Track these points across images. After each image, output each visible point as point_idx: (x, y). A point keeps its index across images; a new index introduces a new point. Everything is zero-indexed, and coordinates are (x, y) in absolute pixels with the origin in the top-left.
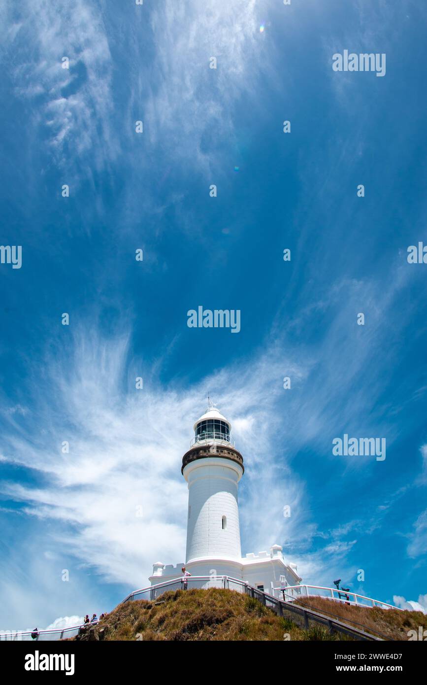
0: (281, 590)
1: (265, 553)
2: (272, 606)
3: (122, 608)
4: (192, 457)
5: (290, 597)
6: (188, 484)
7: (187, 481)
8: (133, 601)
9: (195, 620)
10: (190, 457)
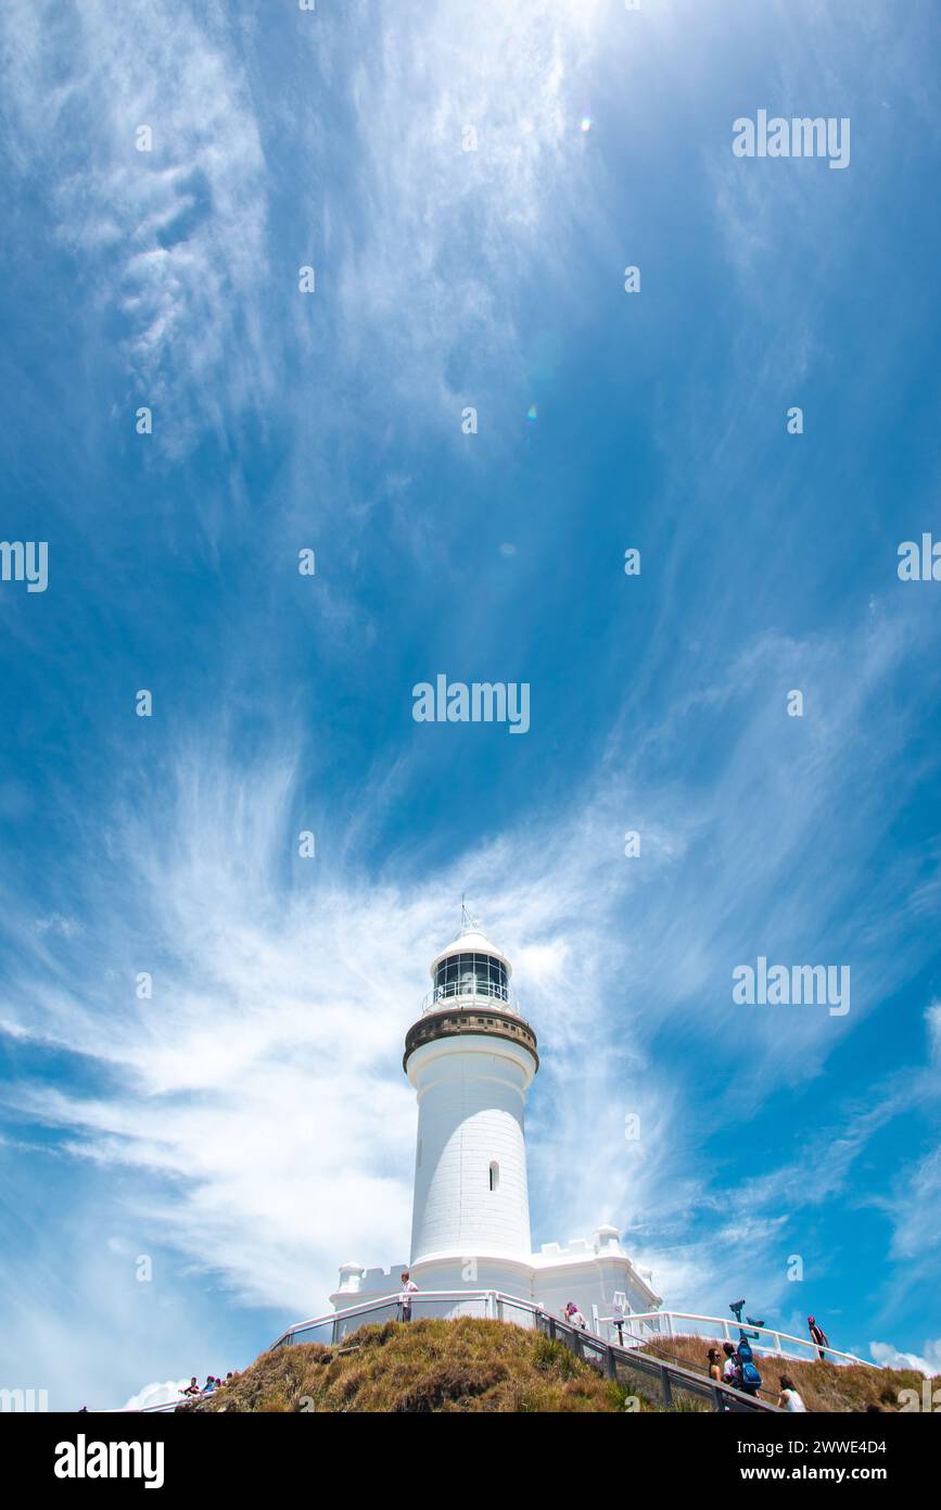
0: (615, 1323)
1: (583, 1243)
2: (595, 1359)
3: (268, 1362)
4: (427, 1033)
5: (634, 1338)
6: (416, 1092)
7: (415, 1085)
8: (293, 1347)
9: (424, 1388)
10: (422, 1034)
